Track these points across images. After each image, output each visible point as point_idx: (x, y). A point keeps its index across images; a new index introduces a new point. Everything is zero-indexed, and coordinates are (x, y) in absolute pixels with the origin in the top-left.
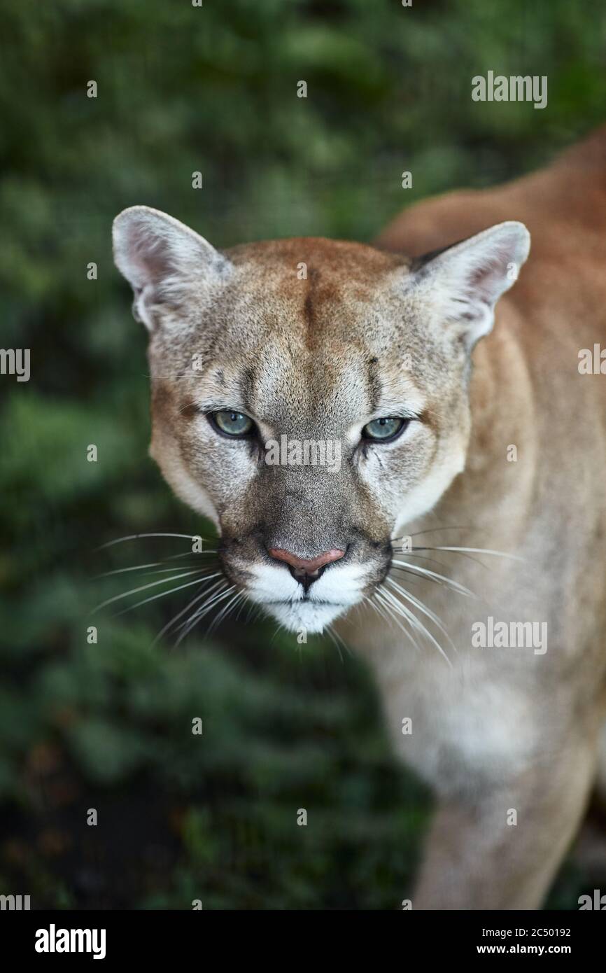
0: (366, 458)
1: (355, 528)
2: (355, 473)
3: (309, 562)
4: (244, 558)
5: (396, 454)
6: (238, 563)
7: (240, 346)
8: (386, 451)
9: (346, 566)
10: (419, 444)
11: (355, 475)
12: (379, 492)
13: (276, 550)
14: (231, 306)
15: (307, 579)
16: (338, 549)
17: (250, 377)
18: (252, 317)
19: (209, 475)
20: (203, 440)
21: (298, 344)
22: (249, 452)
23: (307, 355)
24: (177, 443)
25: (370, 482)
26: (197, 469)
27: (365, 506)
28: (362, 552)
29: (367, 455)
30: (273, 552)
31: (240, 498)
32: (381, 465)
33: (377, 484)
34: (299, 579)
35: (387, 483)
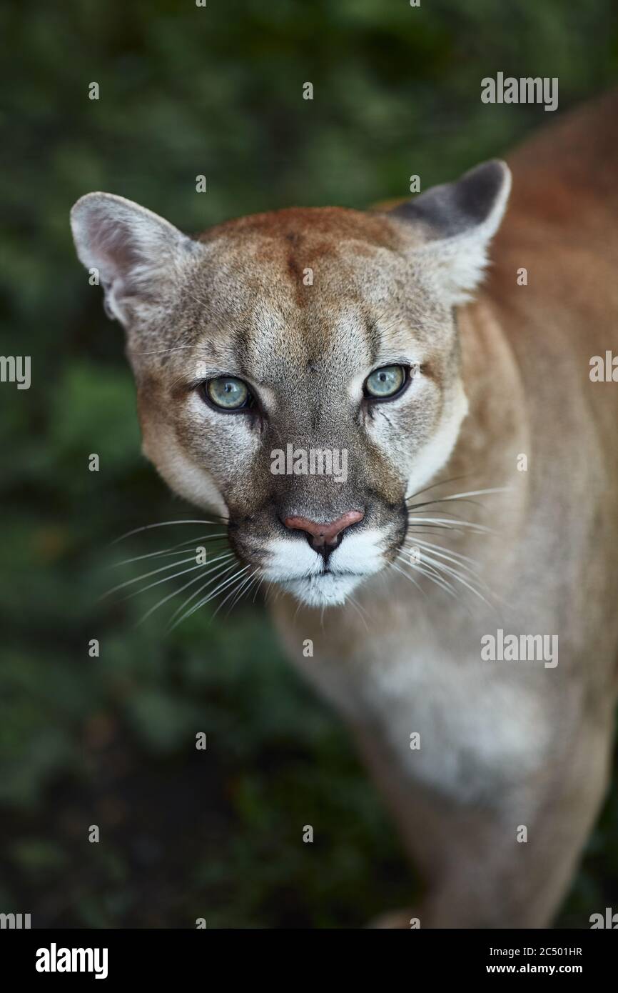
0: (373, 418)
1: (370, 490)
2: (362, 433)
3: (327, 527)
4: (258, 536)
5: (405, 412)
6: (253, 541)
7: (227, 313)
8: (394, 410)
9: (363, 531)
10: (426, 400)
11: (364, 438)
12: (390, 453)
13: (292, 519)
14: (210, 279)
15: (325, 549)
16: (356, 511)
17: (243, 340)
18: (234, 284)
19: (210, 457)
20: (198, 421)
21: (289, 304)
22: (248, 426)
23: (298, 312)
24: (171, 428)
25: (380, 443)
26: (197, 453)
27: (377, 467)
28: (379, 515)
29: (373, 416)
30: (290, 521)
31: (247, 474)
32: (390, 424)
33: (388, 444)
34: (318, 549)
35: (398, 443)
